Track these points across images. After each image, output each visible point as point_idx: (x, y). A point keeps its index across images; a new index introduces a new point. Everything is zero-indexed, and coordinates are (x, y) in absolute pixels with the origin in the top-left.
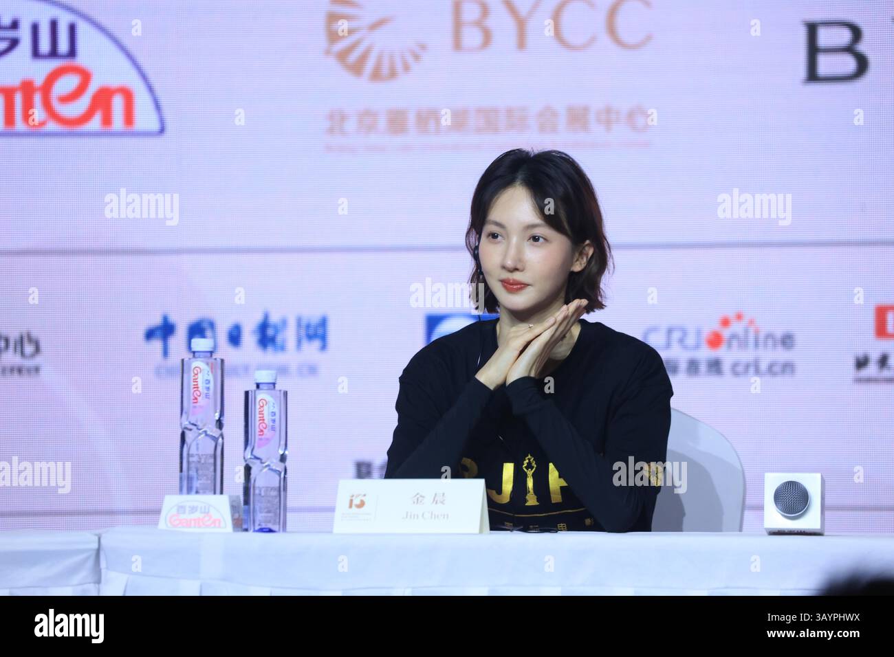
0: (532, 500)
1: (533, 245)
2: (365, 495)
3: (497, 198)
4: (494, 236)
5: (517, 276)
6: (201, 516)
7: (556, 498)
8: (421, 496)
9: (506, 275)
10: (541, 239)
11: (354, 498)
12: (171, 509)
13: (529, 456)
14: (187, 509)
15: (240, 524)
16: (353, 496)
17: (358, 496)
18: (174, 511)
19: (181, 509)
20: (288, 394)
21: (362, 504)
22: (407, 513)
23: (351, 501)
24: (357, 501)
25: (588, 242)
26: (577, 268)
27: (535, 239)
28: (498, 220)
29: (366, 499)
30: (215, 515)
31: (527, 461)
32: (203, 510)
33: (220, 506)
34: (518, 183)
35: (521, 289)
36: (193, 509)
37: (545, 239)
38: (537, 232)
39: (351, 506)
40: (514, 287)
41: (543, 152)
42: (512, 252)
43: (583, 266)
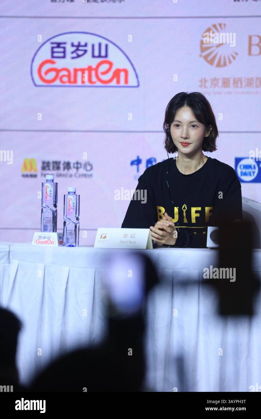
0: (185, 221)
1: (193, 129)
2: (106, 234)
3: (178, 111)
4: (178, 126)
5: (187, 141)
6: (47, 240)
7: (194, 221)
8: (127, 235)
9: (182, 140)
10: (196, 126)
11: (102, 235)
12: (36, 237)
13: (185, 205)
14: (42, 238)
15: (61, 243)
16: (102, 234)
17: (104, 234)
18: (38, 238)
19: (40, 237)
20: (80, 196)
21: (105, 237)
22: (121, 241)
23: (102, 236)
24: (103, 236)
25: (210, 126)
26: (207, 136)
27: (194, 126)
28: (179, 120)
29: (106, 235)
30: (52, 240)
31: (184, 206)
32: (48, 238)
33: (54, 236)
34: (185, 105)
35: (188, 145)
36: (44, 237)
37: (197, 126)
38: (194, 124)
39: (101, 238)
40: (186, 145)
41: (192, 93)
42: (185, 131)
43: (209, 134)
